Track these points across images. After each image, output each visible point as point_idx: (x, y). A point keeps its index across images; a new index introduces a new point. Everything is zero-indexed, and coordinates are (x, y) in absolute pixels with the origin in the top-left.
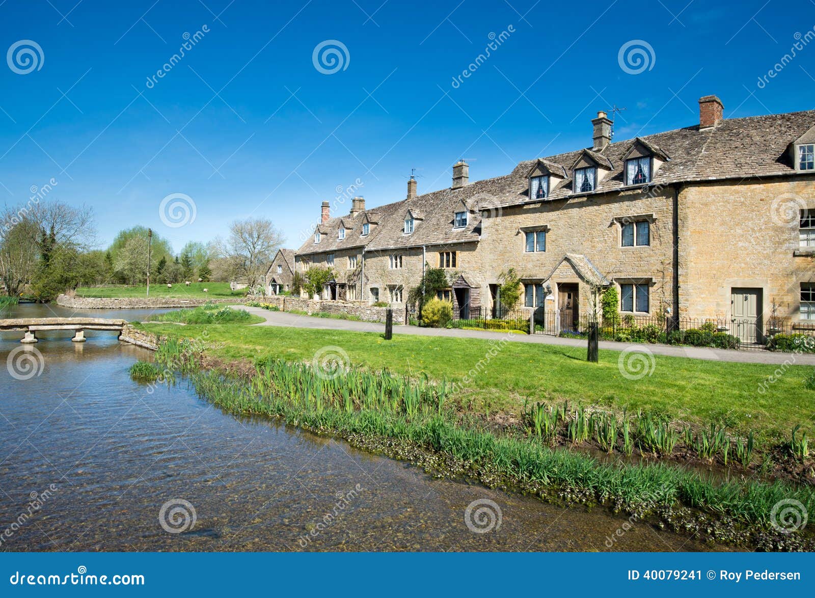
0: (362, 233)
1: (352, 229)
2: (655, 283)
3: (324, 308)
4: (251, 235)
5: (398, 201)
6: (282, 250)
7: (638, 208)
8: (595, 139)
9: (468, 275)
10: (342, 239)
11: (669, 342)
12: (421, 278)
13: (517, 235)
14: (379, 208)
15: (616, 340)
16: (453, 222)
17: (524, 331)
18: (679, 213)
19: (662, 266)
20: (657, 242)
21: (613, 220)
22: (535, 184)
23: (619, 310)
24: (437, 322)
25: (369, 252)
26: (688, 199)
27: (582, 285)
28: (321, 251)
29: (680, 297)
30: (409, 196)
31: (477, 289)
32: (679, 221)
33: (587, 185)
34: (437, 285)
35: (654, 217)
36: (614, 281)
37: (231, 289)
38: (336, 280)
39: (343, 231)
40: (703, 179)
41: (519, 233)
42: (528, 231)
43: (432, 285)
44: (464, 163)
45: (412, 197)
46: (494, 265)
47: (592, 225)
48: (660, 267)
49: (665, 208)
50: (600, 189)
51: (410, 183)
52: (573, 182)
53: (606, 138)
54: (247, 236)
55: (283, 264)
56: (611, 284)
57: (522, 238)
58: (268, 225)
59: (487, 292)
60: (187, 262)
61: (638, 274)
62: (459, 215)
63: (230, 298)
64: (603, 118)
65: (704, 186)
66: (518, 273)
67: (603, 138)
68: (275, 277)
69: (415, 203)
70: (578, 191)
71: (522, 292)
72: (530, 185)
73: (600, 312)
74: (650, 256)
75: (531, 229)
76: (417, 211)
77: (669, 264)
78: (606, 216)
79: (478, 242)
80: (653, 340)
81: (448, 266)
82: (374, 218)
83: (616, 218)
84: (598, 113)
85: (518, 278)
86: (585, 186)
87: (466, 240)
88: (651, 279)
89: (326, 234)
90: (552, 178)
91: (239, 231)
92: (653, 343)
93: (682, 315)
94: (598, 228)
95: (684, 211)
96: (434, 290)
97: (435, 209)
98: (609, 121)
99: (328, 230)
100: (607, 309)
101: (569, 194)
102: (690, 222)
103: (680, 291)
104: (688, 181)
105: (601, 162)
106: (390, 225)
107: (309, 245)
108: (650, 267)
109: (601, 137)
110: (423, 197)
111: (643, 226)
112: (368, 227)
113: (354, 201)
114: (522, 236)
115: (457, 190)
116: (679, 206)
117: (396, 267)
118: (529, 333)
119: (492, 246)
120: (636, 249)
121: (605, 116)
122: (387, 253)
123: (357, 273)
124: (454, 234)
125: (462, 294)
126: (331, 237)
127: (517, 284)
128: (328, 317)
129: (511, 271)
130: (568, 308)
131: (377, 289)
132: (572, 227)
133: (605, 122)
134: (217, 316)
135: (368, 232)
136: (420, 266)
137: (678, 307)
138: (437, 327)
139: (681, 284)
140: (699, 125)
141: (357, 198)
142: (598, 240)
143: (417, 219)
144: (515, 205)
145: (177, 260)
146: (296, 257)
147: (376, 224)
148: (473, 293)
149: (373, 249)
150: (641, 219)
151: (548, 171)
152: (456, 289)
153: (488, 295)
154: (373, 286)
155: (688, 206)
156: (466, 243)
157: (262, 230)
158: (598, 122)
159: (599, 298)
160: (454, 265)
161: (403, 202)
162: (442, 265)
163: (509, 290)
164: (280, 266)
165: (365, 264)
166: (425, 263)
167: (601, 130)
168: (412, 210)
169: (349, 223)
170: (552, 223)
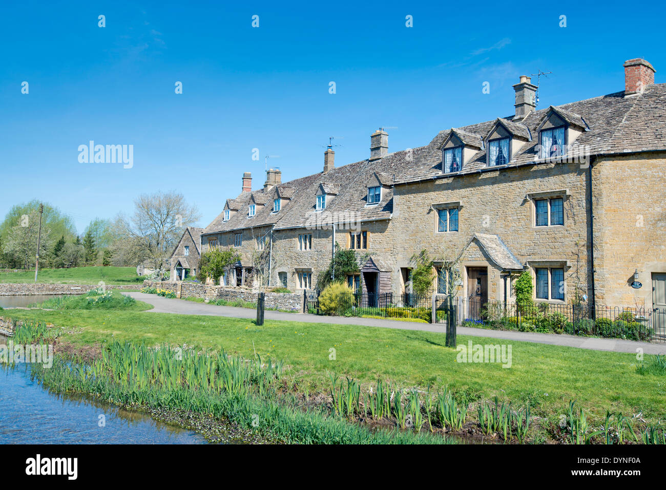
0: (272, 210)
1: (263, 205)
2: (570, 267)
3: (221, 295)
4: (159, 211)
5: (314, 174)
6: (189, 229)
7: (551, 185)
8: (517, 106)
9: (379, 258)
10: (253, 216)
11: (576, 332)
12: (331, 261)
13: (428, 213)
14: (294, 181)
15: (520, 330)
16: (365, 199)
17: (426, 320)
18: (593, 189)
19: (576, 248)
20: (571, 221)
21: (526, 197)
22: (449, 156)
23: (534, 297)
24: (335, 309)
25: (278, 231)
26: (602, 173)
27: (490, 269)
28: (228, 229)
29: (595, 282)
30: (326, 168)
31: (388, 274)
32: (593, 198)
33: (501, 158)
34: (346, 269)
35: (568, 193)
36: (528, 265)
37: (137, 275)
38: (242, 263)
39: (254, 207)
40: (618, 151)
41: (431, 210)
42: (441, 209)
43: (341, 269)
44: (383, 132)
45: (329, 169)
46: (406, 246)
47: (506, 202)
48: (575, 250)
49: (578, 183)
50: (513, 163)
51: (326, 154)
52: (488, 155)
53: (530, 105)
54: (154, 213)
55: (191, 244)
56: (525, 268)
57: (434, 216)
58: (179, 199)
59: (398, 277)
60: (89, 242)
61: (552, 256)
62: (373, 190)
63: (131, 284)
64: (525, 83)
65: (620, 160)
66: (430, 255)
67: (525, 105)
68: (181, 260)
69: (331, 177)
70: (493, 165)
71: (435, 277)
72: (444, 157)
73: (512, 300)
74: (564, 237)
75: (443, 206)
76: (331, 185)
77: (584, 246)
78: (520, 193)
79: (389, 220)
80: (559, 330)
81: (359, 247)
82: (287, 193)
83: (529, 195)
84: (521, 78)
85: (430, 261)
86: (500, 159)
87: (377, 218)
88: (566, 262)
89: (237, 210)
90: (466, 150)
91: (145, 207)
92: (557, 333)
93: (599, 303)
94: (512, 205)
95: (598, 188)
96: (343, 275)
97: (350, 183)
98: (532, 86)
99: (239, 207)
100: (521, 296)
101: (482, 168)
102: (604, 199)
103: (596, 277)
104: (601, 154)
105: (516, 133)
106: (302, 200)
107: (218, 223)
108: (565, 249)
109: (522, 105)
110: (340, 169)
111: (557, 203)
112: (279, 203)
113: (268, 173)
114: (435, 214)
115: (375, 162)
116: (593, 182)
117: (306, 248)
118: (430, 321)
119: (403, 226)
120: (551, 229)
121: (529, 82)
122: (297, 233)
123: (265, 255)
124: (366, 212)
125: (372, 278)
126: (241, 214)
127: (429, 267)
128: (224, 304)
129: (423, 253)
130: (477, 295)
131: (285, 273)
132: (485, 204)
133: (527, 88)
134: (97, 302)
135: (279, 209)
136: (329, 247)
137: (594, 294)
138: (334, 315)
139: (596, 268)
140: (624, 91)
141: (271, 170)
142: (511, 218)
143: (329, 194)
144: (427, 180)
145: (78, 240)
146: (202, 236)
147: (289, 199)
148: (382, 278)
149: (281, 227)
150: (555, 196)
151: (461, 142)
152: (365, 273)
153: (399, 280)
154: (281, 270)
155: (603, 181)
156: (377, 221)
157: (171, 206)
158: (519, 88)
159: (511, 283)
160: (365, 247)
161: (320, 175)
162: (353, 247)
163: (420, 274)
164: (187, 247)
165: (273, 245)
166: (335, 244)
167: (523, 96)
168: (324, 184)
169: (260, 198)
170: (465, 199)
